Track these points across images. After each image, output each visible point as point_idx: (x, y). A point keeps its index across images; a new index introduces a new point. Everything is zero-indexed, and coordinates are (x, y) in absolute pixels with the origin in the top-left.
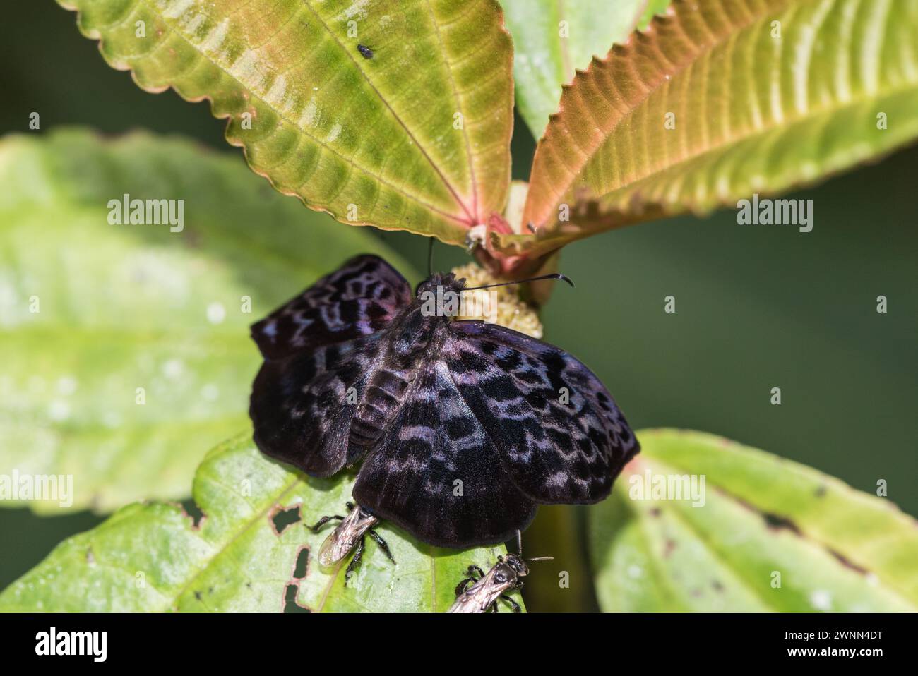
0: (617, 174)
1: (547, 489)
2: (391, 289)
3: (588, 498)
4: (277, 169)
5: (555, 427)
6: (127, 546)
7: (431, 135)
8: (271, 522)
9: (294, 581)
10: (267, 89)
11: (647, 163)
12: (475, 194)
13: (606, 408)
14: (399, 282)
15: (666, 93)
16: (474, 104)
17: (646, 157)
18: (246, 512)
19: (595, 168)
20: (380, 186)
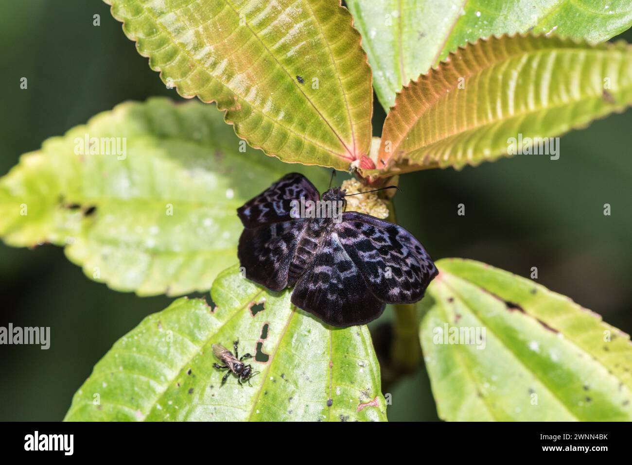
0: (423, 139)
1: (389, 296)
2: (309, 194)
3: (410, 301)
4: (251, 135)
5: (393, 264)
6: (178, 321)
7: (331, 115)
8: (250, 310)
9: (261, 340)
10: (246, 94)
11: (437, 135)
12: (354, 144)
13: (420, 254)
14: (312, 190)
15: (447, 99)
16: (353, 99)
17: (437, 131)
18: (237, 305)
19: (414, 135)
20: (304, 142)
